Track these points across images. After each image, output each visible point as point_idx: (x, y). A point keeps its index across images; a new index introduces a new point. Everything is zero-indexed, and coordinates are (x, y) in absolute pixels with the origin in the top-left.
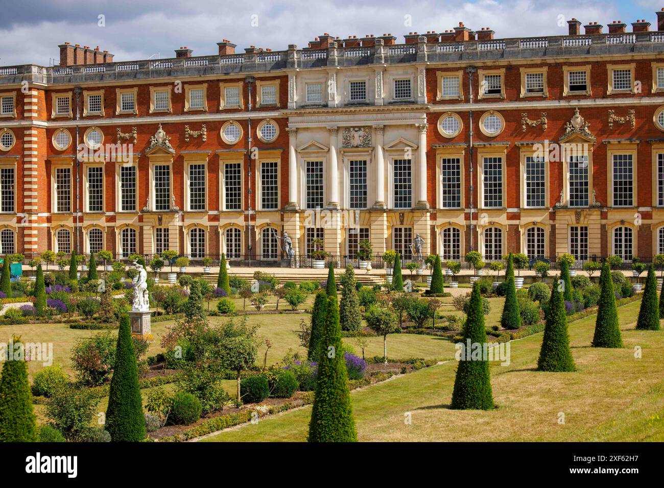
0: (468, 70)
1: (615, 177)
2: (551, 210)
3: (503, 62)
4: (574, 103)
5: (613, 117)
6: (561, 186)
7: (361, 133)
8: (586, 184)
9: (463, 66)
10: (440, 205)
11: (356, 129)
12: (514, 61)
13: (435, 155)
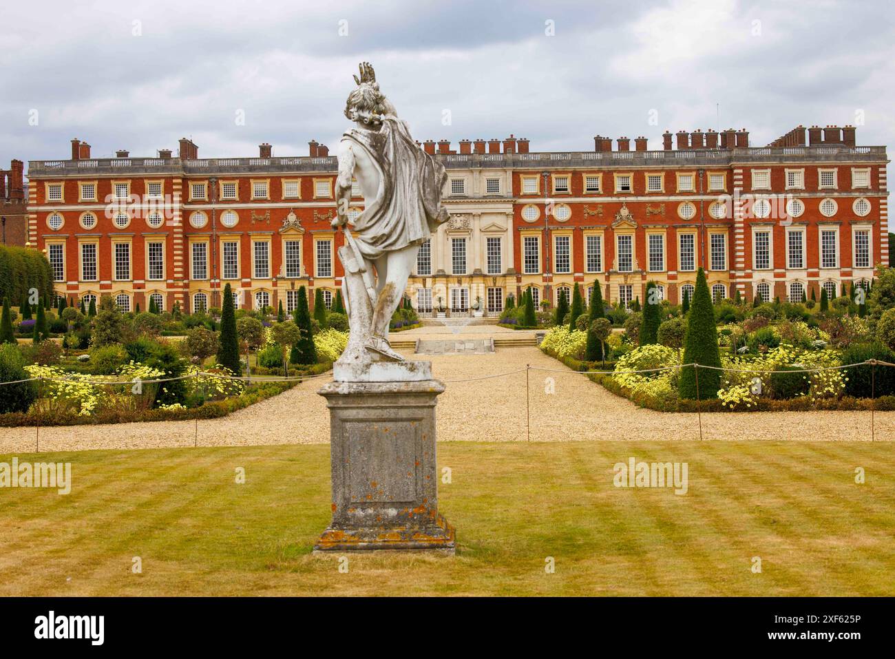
0: (544, 174)
1: (651, 251)
2: (607, 274)
3: (571, 168)
4: (622, 199)
5: (649, 209)
6: (613, 257)
7: (462, 218)
8: (630, 256)
9: (541, 170)
10: (523, 271)
11: (459, 215)
12: (578, 168)
13: (520, 235)
